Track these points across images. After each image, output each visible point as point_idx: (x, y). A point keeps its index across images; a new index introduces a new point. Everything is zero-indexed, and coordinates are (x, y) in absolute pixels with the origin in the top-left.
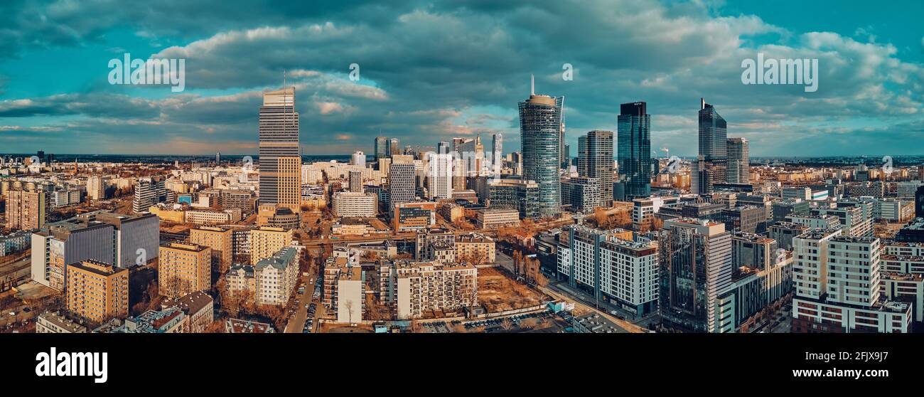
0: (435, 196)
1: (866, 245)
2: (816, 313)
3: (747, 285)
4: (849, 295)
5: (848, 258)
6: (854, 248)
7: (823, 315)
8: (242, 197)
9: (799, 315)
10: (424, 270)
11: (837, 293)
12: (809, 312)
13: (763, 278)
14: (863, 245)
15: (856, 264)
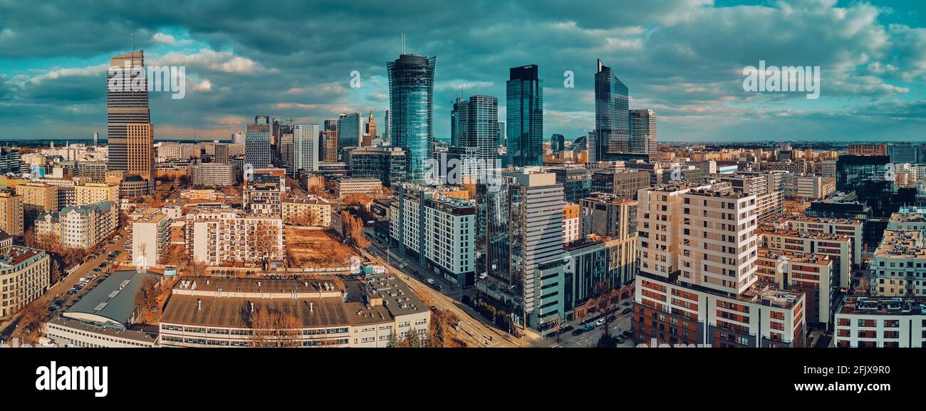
0: (300, 168)
1: (731, 201)
2: (664, 299)
3: (588, 256)
4: (708, 274)
5: (707, 219)
6: (714, 205)
7: (674, 302)
8: (98, 167)
9: (643, 300)
10: (226, 216)
11: (691, 270)
12: (654, 296)
13: (615, 248)
14: (727, 201)
15: (717, 228)
